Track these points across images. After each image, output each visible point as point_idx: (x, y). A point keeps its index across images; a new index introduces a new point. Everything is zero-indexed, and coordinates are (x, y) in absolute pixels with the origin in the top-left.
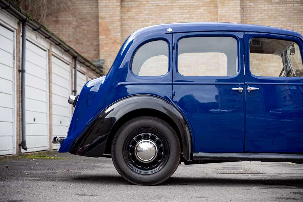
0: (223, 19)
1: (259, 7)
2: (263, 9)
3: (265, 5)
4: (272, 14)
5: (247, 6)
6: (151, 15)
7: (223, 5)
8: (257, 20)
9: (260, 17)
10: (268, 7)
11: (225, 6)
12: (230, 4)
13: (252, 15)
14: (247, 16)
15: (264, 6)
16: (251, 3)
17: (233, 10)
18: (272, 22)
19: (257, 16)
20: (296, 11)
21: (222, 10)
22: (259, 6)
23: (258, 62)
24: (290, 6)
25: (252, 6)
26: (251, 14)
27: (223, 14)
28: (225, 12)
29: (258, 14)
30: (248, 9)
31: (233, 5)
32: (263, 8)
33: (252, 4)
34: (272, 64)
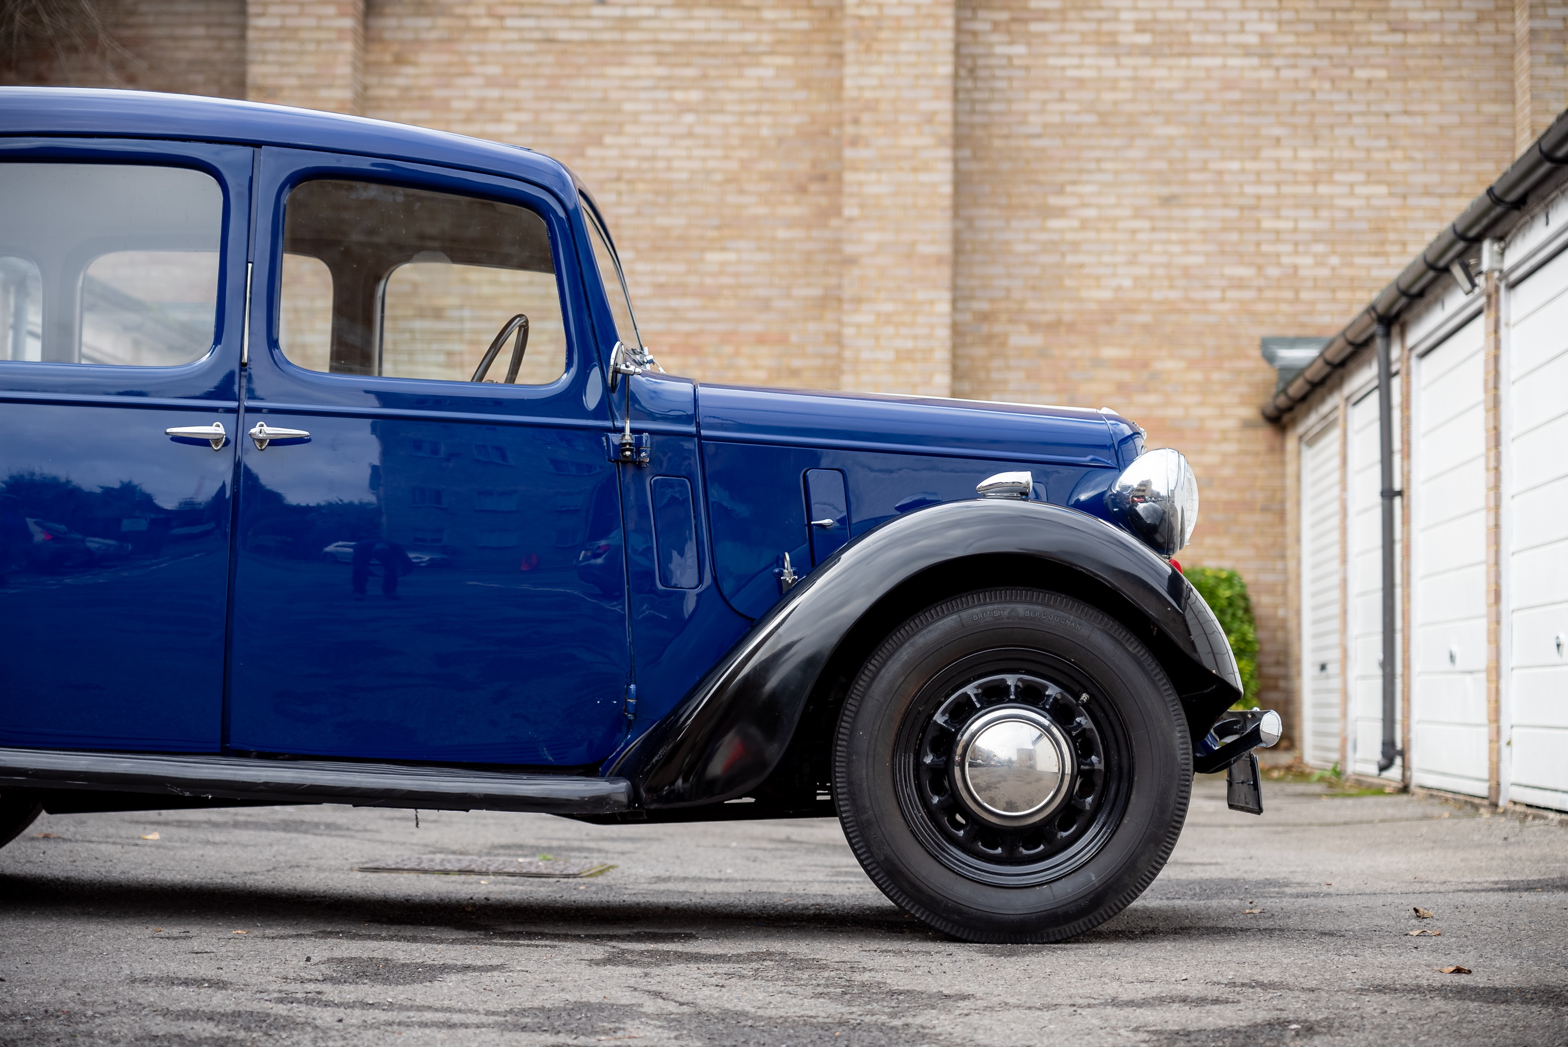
0: (866, 117)
1: (1055, 68)
2: (1073, 79)
3: (1081, 56)
4: (1116, 103)
5: (993, 61)
6: (515, 86)
7: (868, 50)
8: (1037, 130)
9: (1057, 119)
10: (1099, 68)
11: (880, 53)
12: (904, 47)
13: (1016, 107)
14: (994, 107)
15: (1075, 61)
16: (1012, 43)
17: (917, 77)
18: (1116, 142)
19: (1042, 112)
20: (1235, 95)
21: (862, 75)
22: (1051, 61)
23: (1037, 340)
24: (1208, 69)
25: (1017, 62)
26: (1009, 101)
27: (868, 94)
28: (874, 82)
29: (1045, 102)
30: (999, 73)
31: (919, 53)
32: (1071, 73)
33: (1020, 49)
34: (1109, 352)
